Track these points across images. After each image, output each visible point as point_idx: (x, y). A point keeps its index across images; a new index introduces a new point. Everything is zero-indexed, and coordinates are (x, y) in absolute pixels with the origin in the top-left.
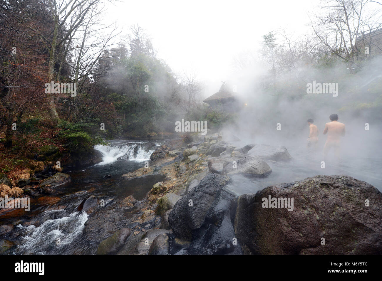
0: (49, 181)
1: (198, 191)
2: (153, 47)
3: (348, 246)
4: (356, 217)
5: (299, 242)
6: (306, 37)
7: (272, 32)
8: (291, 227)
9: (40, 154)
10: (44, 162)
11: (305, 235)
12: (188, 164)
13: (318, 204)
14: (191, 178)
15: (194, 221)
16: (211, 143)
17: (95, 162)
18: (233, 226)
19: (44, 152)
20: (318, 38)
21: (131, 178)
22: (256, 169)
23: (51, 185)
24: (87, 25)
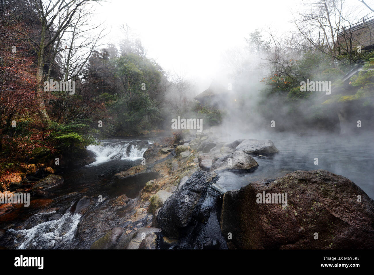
0: (41, 184)
1: (184, 189)
2: (143, 46)
3: (325, 241)
4: (332, 212)
5: (278, 238)
6: (291, 34)
7: (258, 29)
8: (271, 224)
9: (31, 157)
10: (36, 165)
11: (283, 231)
12: (180, 160)
13: (296, 200)
14: (182, 175)
15: (181, 219)
16: (202, 139)
17: (88, 162)
18: (219, 222)
19: (35, 154)
20: (302, 34)
21: (124, 177)
22: (243, 164)
23: (43, 187)
24: (75, 26)
